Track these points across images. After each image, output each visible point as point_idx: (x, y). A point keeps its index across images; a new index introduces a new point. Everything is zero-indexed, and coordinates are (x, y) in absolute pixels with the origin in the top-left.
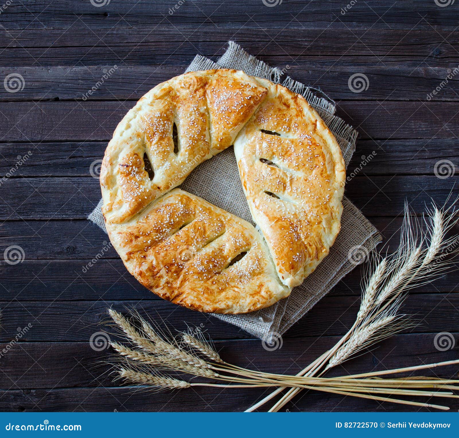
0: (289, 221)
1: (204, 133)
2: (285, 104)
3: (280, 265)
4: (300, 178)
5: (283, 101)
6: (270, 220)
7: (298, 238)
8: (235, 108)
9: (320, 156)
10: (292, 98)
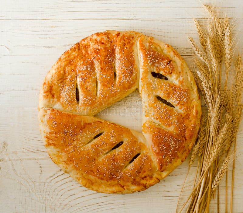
0: (78, 134)
1: (159, 120)
2: (145, 177)
3: (57, 112)
4: (98, 157)
5: (148, 178)
6: (85, 123)
7: (65, 132)
8: (162, 145)
9: (103, 176)
10: (146, 184)
